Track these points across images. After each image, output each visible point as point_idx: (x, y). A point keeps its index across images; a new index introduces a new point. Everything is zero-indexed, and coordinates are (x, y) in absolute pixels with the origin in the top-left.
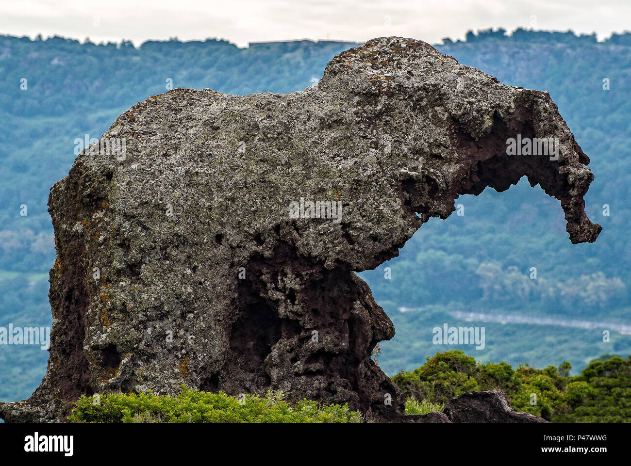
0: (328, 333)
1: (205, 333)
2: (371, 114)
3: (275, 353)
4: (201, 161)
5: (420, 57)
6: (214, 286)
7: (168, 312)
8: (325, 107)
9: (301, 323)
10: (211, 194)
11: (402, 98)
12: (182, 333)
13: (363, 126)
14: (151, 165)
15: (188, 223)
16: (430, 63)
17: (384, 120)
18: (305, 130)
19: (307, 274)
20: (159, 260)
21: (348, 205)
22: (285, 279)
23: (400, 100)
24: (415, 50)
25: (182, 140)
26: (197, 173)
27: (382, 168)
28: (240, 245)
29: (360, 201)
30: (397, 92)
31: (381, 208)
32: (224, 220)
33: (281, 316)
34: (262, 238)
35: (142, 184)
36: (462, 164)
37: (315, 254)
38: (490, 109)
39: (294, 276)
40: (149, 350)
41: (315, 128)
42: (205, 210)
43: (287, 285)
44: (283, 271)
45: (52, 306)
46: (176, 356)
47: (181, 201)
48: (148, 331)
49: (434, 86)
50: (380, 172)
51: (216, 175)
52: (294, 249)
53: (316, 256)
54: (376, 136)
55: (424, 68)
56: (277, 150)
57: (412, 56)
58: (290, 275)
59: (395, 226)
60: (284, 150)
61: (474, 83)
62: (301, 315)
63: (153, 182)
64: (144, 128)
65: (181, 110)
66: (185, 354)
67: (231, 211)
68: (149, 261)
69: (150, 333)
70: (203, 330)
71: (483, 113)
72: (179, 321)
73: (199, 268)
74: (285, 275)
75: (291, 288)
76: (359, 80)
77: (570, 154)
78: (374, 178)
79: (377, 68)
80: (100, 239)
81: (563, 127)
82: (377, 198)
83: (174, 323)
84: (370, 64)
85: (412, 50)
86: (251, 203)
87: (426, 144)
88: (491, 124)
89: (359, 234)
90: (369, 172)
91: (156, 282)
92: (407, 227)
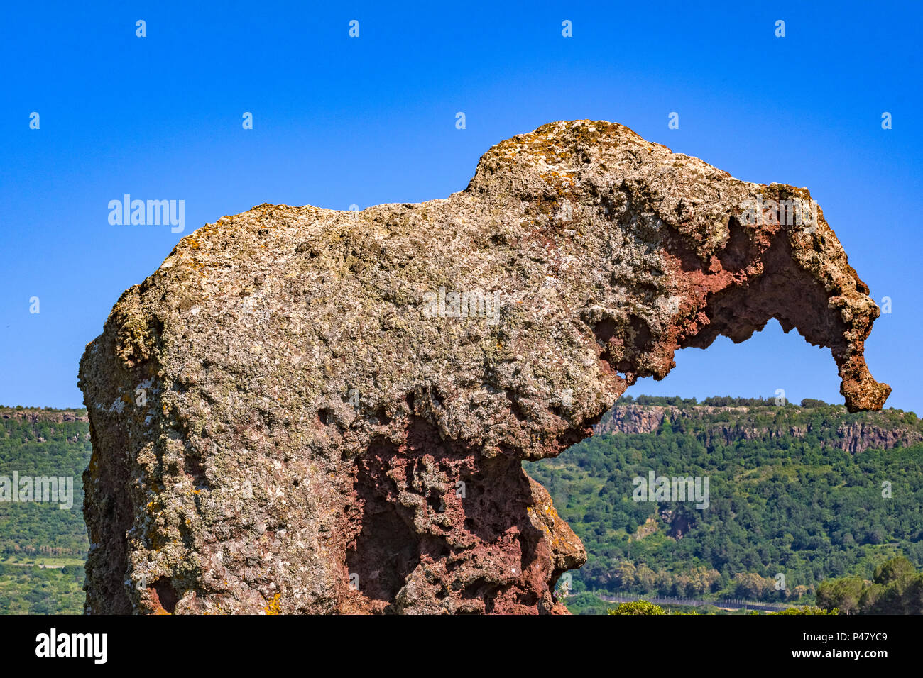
0: (490, 554)
1: (305, 557)
2: (546, 226)
3: (411, 586)
4: (295, 301)
5: (615, 145)
6: (318, 487)
7: (247, 527)
8: (478, 218)
9: (449, 540)
10: (309, 348)
11: (591, 202)
12: (269, 557)
13: (534, 244)
14: (220, 309)
15: (275, 392)
16: (630, 152)
17: (567, 235)
18: (449, 251)
19: (456, 466)
20: (232, 448)
21: (515, 359)
22: (423, 474)
23: (589, 205)
24: (609, 136)
25: (267, 273)
26: (288, 318)
27: (565, 304)
28: (354, 425)
29: (533, 353)
30: (584, 194)
31: (566, 363)
32: (330, 387)
33: (420, 531)
34: (388, 413)
35: (206, 335)
36: (684, 297)
37: (467, 435)
38: (723, 214)
39: (437, 469)
40: (221, 585)
41: (463, 248)
42: (300, 372)
43: (427, 483)
44: (420, 462)
45: (88, 525)
46: (262, 593)
47: (263, 360)
48: (217, 555)
49: (639, 182)
50: (562, 311)
51: (317, 320)
52: (437, 429)
53: (470, 439)
54: (556, 258)
55: (623, 160)
56: (406, 282)
57: (605, 143)
58: (430, 468)
59: (586, 390)
60: (418, 281)
61: (698, 177)
62: (450, 528)
63: (222, 333)
64: (212, 258)
65: (267, 231)
66: (274, 590)
67: (339, 373)
68: (218, 451)
69: (221, 558)
70: (301, 553)
71: (714, 219)
72: (264, 539)
73: (294, 460)
74: (423, 468)
75: (433, 488)
76: (527, 177)
77: (843, 277)
78: (553, 320)
79: (554, 163)
80: (146, 420)
81: (831, 239)
82: (558, 349)
83: (257, 543)
84: (544, 158)
85: (604, 136)
86: (370, 360)
87: (630, 269)
88: (725, 235)
89: (534, 404)
90: (545, 311)
91: (228, 482)
92: (605, 392)
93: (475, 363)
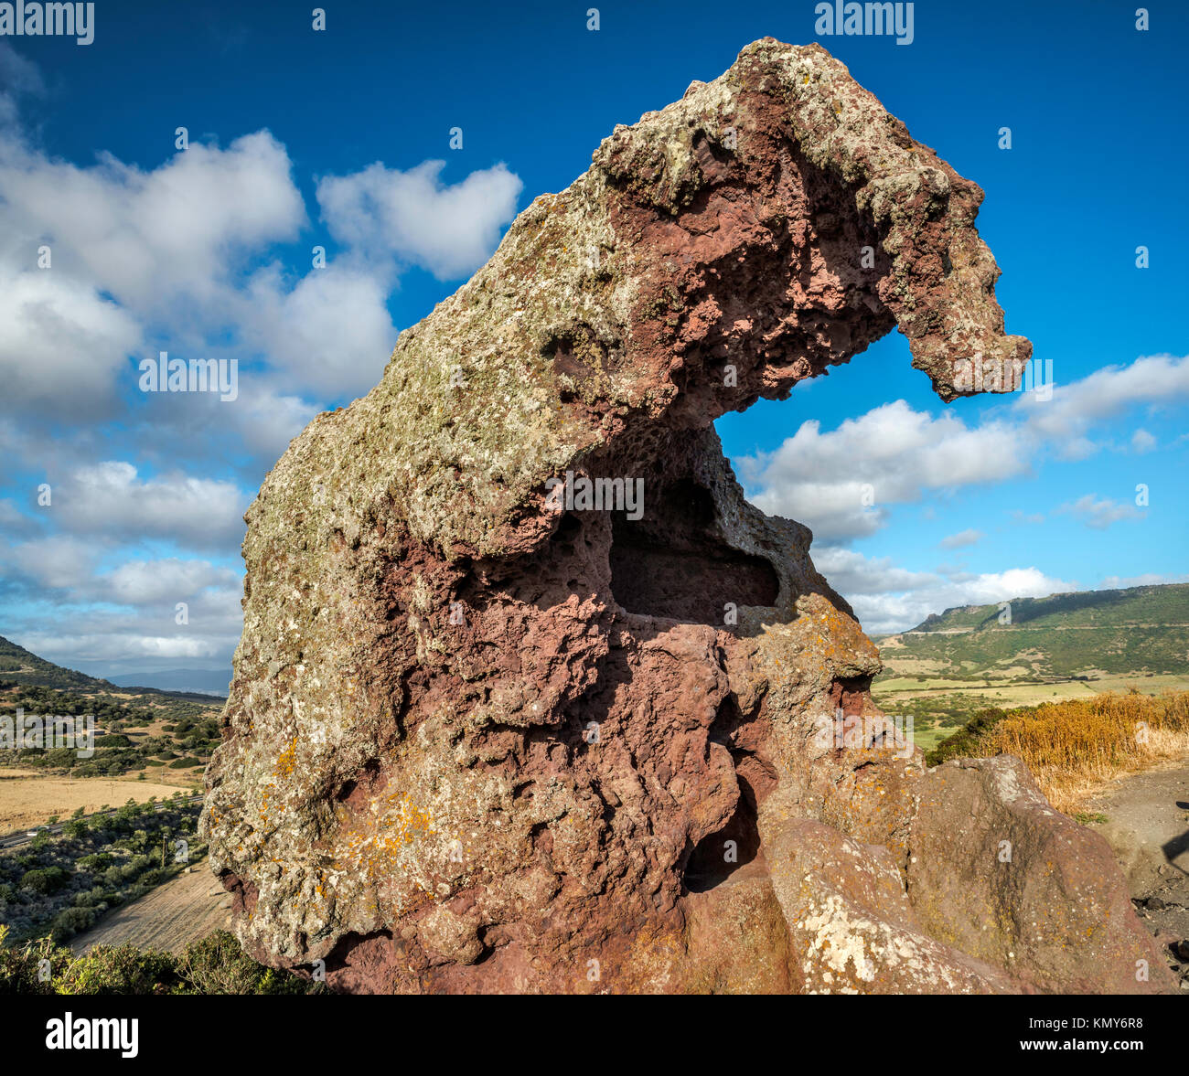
0: (512, 686)
2: (530, 253)
7: (264, 665)
9: (452, 670)
12: (286, 698)
13: (513, 278)
17: (547, 259)
19: (435, 576)
21: (453, 423)
29: (473, 411)
36: (646, 275)
37: (428, 534)
38: (680, 126)
48: (249, 696)
50: (518, 348)
53: (431, 540)
62: (448, 655)
66: (291, 734)
72: (281, 679)
83: (275, 682)
88: (688, 158)
89: (471, 479)
93: (425, 441)
